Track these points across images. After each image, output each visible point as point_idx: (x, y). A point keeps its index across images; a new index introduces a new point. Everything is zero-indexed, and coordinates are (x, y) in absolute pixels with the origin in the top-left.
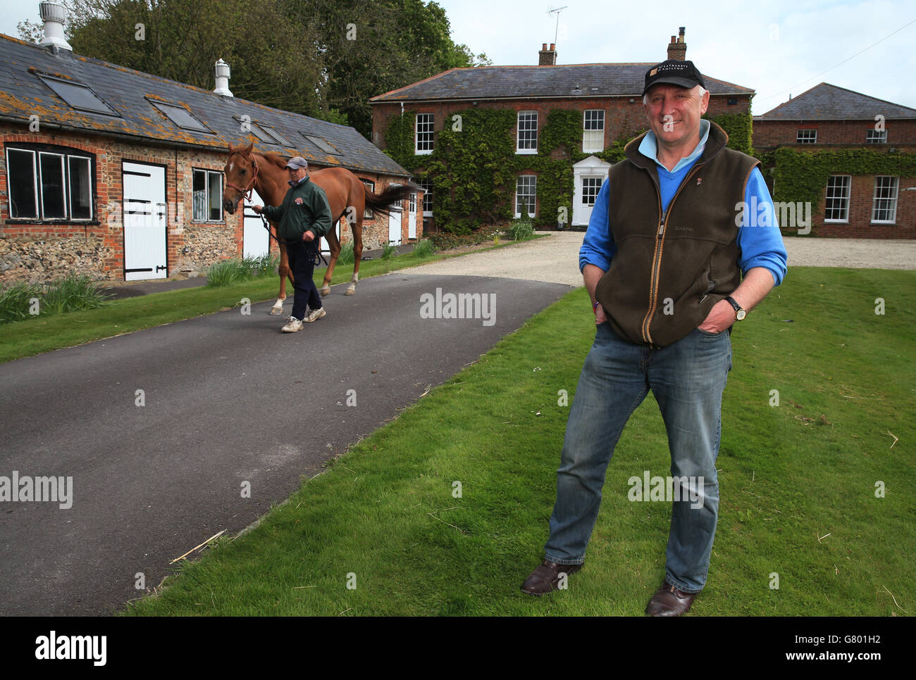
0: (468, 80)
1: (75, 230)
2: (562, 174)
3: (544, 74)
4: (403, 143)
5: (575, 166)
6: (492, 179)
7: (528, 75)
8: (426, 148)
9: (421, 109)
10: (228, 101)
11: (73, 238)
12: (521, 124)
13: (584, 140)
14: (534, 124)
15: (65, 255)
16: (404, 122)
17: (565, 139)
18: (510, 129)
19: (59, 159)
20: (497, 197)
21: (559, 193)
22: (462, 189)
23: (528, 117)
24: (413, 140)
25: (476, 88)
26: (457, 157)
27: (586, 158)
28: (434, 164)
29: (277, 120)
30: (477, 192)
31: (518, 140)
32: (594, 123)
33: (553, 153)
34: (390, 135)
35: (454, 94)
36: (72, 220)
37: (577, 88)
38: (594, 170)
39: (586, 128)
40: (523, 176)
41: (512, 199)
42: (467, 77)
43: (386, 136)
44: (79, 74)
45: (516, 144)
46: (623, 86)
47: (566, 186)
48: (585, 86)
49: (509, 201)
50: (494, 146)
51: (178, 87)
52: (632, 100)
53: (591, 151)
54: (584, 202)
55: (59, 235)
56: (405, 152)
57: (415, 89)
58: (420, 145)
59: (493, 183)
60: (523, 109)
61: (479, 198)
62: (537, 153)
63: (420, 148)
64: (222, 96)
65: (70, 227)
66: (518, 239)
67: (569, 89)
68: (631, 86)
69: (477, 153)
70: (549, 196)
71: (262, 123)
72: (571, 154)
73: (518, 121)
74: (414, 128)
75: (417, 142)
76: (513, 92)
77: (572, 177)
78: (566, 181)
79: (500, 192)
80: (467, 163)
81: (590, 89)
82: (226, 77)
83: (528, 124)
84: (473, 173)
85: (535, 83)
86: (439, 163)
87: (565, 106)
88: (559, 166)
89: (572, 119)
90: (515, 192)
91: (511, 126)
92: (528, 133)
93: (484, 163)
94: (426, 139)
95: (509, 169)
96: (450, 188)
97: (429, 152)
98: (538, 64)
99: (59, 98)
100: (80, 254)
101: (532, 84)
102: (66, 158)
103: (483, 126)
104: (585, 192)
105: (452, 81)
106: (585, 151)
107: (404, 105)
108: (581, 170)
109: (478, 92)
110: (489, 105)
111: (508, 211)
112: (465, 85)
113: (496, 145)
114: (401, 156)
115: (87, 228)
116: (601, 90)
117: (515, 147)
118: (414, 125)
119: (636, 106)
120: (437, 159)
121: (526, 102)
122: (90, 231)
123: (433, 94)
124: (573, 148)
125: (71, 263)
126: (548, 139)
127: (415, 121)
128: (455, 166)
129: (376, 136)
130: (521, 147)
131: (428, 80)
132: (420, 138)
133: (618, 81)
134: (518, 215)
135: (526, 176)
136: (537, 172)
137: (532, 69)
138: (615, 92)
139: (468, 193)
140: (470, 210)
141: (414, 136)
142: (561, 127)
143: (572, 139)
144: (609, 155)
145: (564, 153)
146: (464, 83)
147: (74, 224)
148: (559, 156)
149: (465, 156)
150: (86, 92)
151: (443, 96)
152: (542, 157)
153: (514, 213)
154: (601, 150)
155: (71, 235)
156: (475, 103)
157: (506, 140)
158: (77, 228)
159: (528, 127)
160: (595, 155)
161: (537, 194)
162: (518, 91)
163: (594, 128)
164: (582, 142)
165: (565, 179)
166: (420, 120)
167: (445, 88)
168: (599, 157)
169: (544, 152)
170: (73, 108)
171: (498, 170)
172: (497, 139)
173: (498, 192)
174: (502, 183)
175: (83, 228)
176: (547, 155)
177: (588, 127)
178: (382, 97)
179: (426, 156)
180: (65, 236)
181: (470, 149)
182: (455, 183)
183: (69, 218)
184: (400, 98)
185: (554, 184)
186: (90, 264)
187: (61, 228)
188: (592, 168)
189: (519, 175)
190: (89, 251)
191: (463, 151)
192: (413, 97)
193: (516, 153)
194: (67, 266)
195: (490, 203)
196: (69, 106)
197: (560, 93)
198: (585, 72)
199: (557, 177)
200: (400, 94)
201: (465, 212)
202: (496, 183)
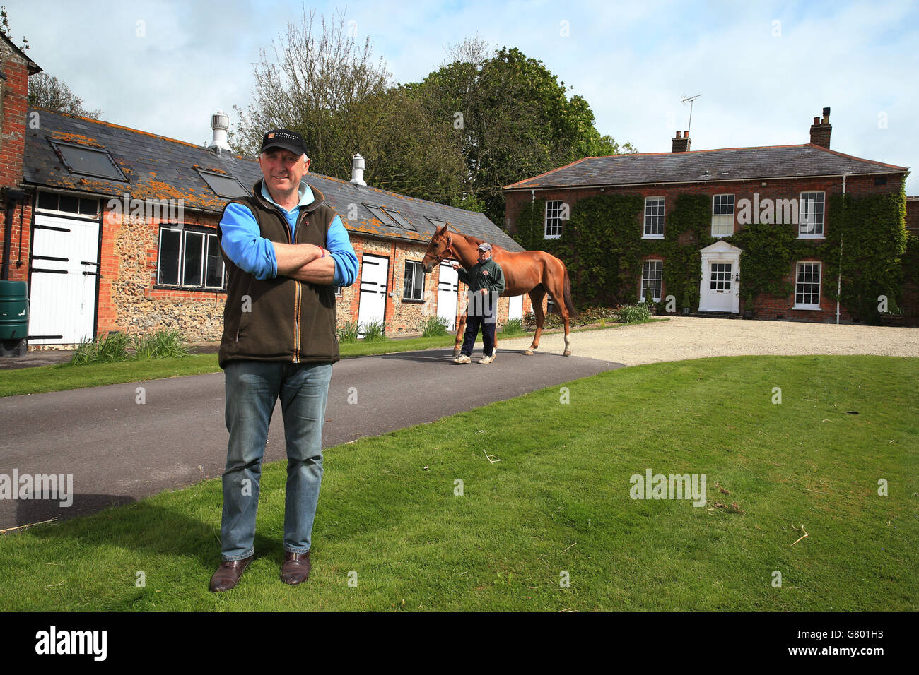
0: (598, 168)
1: (208, 296)
2: (688, 259)
3: (675, 161)
4: (533, 228)
5: (702, 251)
6: (617, 263)
7: (658, 162)
8: (554, 234)
9: (552, 196)
10: (361, 190)
11: (205, 303)
12: (648, 210)
13: (713, 225)
14: (661, 209)
15: (197, 316)
16: (535, 208)
17: (693, 223)
18: (637, 214)
19: (201, 237)
20: (621, 281)
21: (686, 278)
22: (587, 273)
23: (655, 203)
24: (543, 225)
25: (605, 175)
26: (584, 241)
27: (715, 242)
28: (561, 249)
29: (407, 206)
30: (602, 276)
31: (645, 225)
32: (724, 208)
33: (681, 238)
34: (521, 220)
35: (583, 182)
36: (206, 287)
37: (706, 174)
38: (724, 256)
39: (715, 213)
40: (650, 261)
41: (637, 283)
42: (598, 166)
43: (517, 222)
44: (233, 169)
45: (642, 229)
46: (755, 171)
47: (693, 271)
48: (715, 172)
49: (634, 285)
50: (620, 232)
51: (316, 178)
52: (764, 184)
53: (720, 236)
54: (712, 288)
55: (194, 300)
56: (534, 237)
57: (546, 177)
58: (549, 230)
59: (618, 268)
60: (651, 194)
61: (604, 282)
62: (663, 238)
63: (549, 233)
64: (356, 185)
65: (203, 294)
66: (630, 322)
67: (698, 174)
68: (764, 170)
69: (603, 238)
70: (675, 281)
71: (390, 208)
72: (699, 238)
73: (645, 206)
74: (544, 214)
75: (546, 227)
76: (641, 179)
77: (700, 262)
78: (693, 266)
79: (625, 276)
80: (593, 248)
81: (720, 174)
82: (361, 169)
83: (655, 209)
84: (599, 257)
85: (664, 170)
86: (565, 247)
87: (693, 191)
88: (686, 251)
89: (699, 204)
90: (640, 277)
91: (637, 211)
92: (655, 219)
93: (610, 248)
94: (555, 224)
95: (635, 254)
96: (575, 271)
97: (557, 237)
98: (671, 151)
99: (210, 188)
100: (209, 316)
101: (661, 170)
102: (206, 236)
103: (609, 212)
104: (713, 277)
105: (584, 169)
106: (714, 235)
107: (535, 192)
108: (710, 255)
109: (607, 179)
110: (617, 191)
111: (633, 296)
112: (595, 173)
113: (622, 230)
114: (530, 240)
115: (218, 295)
116: (731, 174)
117: (642, 232)
118: (544, 211)
119: (768, 190)
120: (564, 243)
121: (653, 188)
122: (220, 297)
123: (562, 182)
124: (701, 233)
125: (201, 324)
126: (675, 224)
127: (545, 207)
128: (582, 250)
129: (508, 222)
130: (648, 232)
131: (559, 169)
132: (549, 224)
133: (751, 165)
134: (643, 300)
135: (652, 260)
136: (664, 256)
137: (664, 155)
138: (746, 176)
139: (593, 277)
140: (595, 293)
141: (544, 222)
142: (688, 212)
143: (700, 224)
144: (738, 240)
145: (691, 238)
146: (594, 171)
147: (207, 291)
148: (687, 241)
149: (592, 241)
150: (233, 183)
151: (572, 184)
152: (669, 242)
153: (639, 297)
154: (731, 234)
155: (204, 300)
156: (603, 190)
157: (632, 225)
158: (210, 294)
159: (655, 213)
160: (724, 239)
161: (664, 278)
162: (647, 177)
163: (724, 212)
164: (710, 227)
165: (691, 264)
166: (550, 207)
167: (575, 176)
168: (729, 242)
169: (670, 237)
170: (218, 196)
171: (624, 255)
172: (623, 224)
173: (622, 276)
174: (628, 267)
175: (215, 294)
176: (674, 240)
177: (717, 212)
178: (515, 185)
179: (554, 240)
180: (198, 300)
181: (597, 234)
182: (580, 265)
183: (203, 286)
184: (532, 186)
185: (680, 269)
186: (218, 325)
187: (196, 293)
188: (720, 253)
189: (646, 259)
190: (217, 315)
191: (590, 236)
192: (544, 185)
193: (642, 238)
194: (198, 326)
195: (615, 287)
196: (215, 194)
197: (688, 179)
198: (717, 157)
199: (684, 261)
200: (532, 182)
201: (590, 295)
202: (622, 268)
